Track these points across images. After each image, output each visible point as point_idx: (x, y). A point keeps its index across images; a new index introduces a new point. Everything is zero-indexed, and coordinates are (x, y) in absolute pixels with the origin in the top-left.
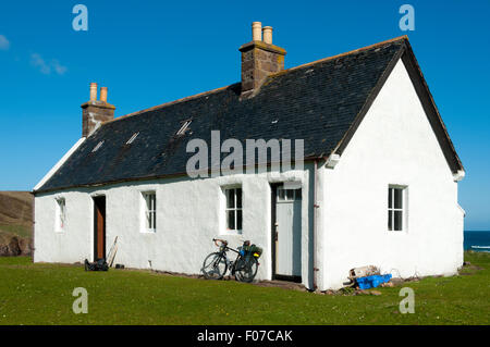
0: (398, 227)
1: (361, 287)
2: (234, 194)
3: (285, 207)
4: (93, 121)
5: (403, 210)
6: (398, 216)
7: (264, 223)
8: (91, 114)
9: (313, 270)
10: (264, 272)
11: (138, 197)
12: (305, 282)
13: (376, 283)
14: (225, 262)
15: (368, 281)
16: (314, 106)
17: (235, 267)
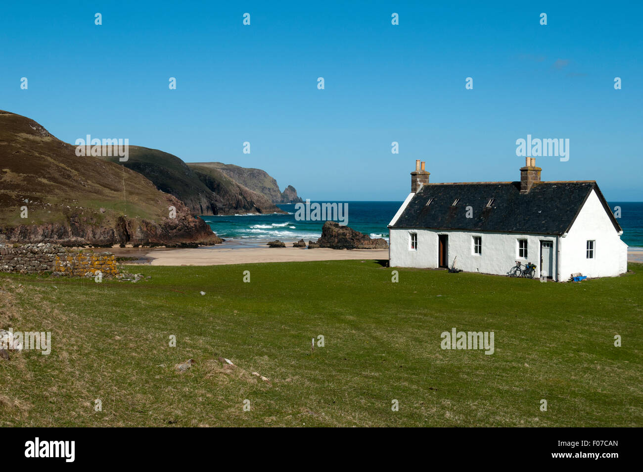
0: (591, 257)
1: (575, 281)
2: (523, 243)
3: (546, 250)
4: (419, 183)
5: (594, 250)
6: (591, 252)
7: (537, 256)
8: (418, 179)
9: (557, 274)
10: (537, 274)
11: (470, 238)
12: (554, 279)
13: (580, 280)
14: (520, 271)
15: (577, 278)
16: (558, 208)
17: (525, 272)
